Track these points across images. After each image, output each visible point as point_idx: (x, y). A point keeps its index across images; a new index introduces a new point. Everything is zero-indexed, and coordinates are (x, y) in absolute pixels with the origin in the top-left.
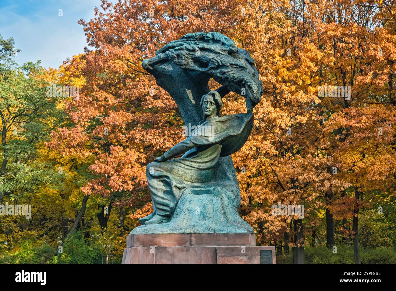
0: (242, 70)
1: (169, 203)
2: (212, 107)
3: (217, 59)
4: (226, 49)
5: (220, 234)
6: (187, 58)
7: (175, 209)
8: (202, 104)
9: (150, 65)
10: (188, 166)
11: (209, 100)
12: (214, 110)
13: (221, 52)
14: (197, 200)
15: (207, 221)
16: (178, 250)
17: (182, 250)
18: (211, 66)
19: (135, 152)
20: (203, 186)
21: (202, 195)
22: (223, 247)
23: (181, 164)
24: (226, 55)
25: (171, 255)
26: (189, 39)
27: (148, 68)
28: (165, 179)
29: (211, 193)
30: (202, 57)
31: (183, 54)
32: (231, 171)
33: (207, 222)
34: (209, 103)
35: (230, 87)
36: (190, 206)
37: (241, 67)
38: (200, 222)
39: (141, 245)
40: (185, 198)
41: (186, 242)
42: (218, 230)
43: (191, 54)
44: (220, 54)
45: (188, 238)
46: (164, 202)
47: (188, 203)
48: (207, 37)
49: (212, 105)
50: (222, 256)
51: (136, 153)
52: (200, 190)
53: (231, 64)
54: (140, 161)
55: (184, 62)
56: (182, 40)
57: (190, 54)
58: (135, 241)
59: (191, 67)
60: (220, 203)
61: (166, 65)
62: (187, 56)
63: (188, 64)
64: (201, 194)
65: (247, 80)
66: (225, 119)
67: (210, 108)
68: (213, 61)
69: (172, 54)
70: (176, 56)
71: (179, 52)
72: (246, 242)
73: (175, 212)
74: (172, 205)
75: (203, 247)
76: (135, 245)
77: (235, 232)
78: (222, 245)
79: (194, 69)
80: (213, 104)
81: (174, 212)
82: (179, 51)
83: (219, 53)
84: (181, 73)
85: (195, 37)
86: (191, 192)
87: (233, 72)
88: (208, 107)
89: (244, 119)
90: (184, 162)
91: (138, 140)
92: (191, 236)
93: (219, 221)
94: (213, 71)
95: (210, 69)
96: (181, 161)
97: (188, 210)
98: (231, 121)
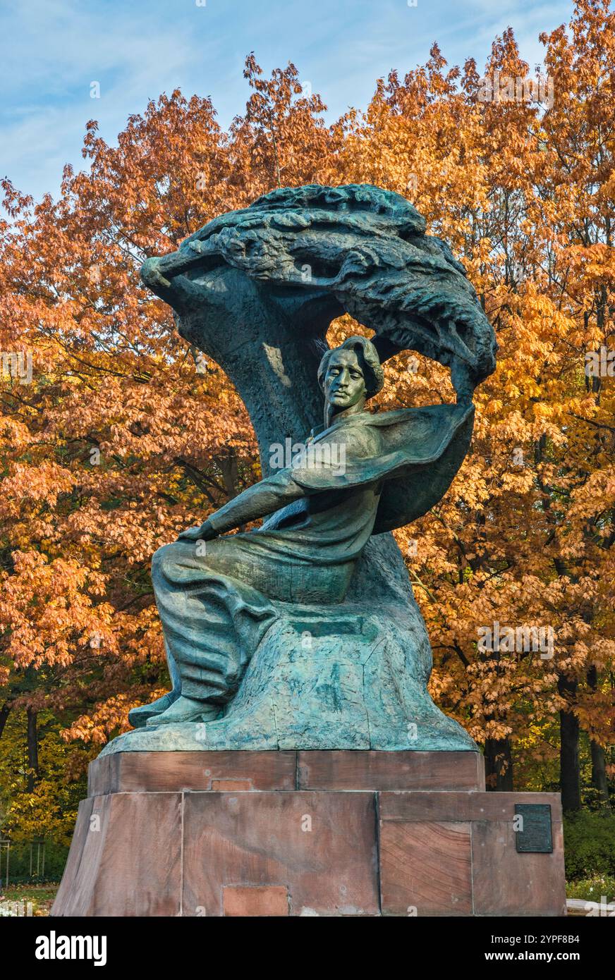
0: (442, 279)
1: (222, 663)
2: (354, 385)
3: (365, 250)
4: (392, 222)
5: (385, 753)
6: (276, 249)
7: (241, 680)
8: (323, 375)
9: (164, 274)
10: (282, 553)
11: (345, 363)
12: (358, 391)
13: (378, 232)
14: (312, 652)
15: (345, 712)
16: (257, 801)
17: (270, 803)
18: (347, 268)
19: (78, 568)
20: (326, 612)
21: (327, 638)
22: (398, 792)
23: (259, 548)
24: (393, 240)
25: (235, 817)
26: (277, 204)
27: (158, 282)
28: (213, 590)
29: (352, 632)
30: (320, 247)
31: (266, 238)
32: (399, 575)
33: (345, 716)
34: (346, 370)
35: (400, 337)
36: (291, 666)
37: (439, 270)
38: (324, 715)
39: (140, 784)
40: (275, 645)
41: (282, 776)
42: (379, 742)
43: (287, 240)
44: (377, 238)
45: (288, 764)
46: (206, 660)
47: (284, 659)
48: (333, 195)
49: (354, 378)
50: (396, 822)
51: (81, 570)
52: (319, 623)
53: (411, 264)
54: (90, 589)
55: (268, 261)
56: (257, 208)
57: (284, 238)
58: (121, 772)
59: (287, 277)
60: (382, 662)
61: (208, 278)
62: (275, 243)
63: (279, 267)
64: (324, 635)
65: (458, 305)
66: (390, 420)
67: (347, 386)
68: (357, 256)
69: (232, 240)
70: (242, 245)
71: (253, 233)
72: (466, 780)
73: (241, 689)
74: (232, 667)
75: (335, 794)
76: (122, 785)
77: (432, 747)
78: (392, 787)
79: (297, 280)
80: (356, 375)
81: (237, 690)
82: (252, 231)
83: (371, 234)
84: (254, 301)
85: (297, 197)
86: (291, 629)
87: (415, 285)
88: (343, 381)
89: (448, 419)
90: (268, 542)
91: (87, 537)
92: (297, 758)
93: (382, 713)
94: (356, 286)
95: (344, 281)
96: (259, 539)
97: (285, 679)
98: (406, 427)
